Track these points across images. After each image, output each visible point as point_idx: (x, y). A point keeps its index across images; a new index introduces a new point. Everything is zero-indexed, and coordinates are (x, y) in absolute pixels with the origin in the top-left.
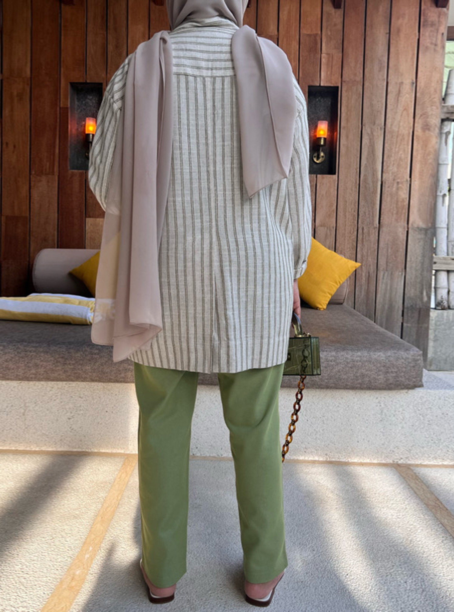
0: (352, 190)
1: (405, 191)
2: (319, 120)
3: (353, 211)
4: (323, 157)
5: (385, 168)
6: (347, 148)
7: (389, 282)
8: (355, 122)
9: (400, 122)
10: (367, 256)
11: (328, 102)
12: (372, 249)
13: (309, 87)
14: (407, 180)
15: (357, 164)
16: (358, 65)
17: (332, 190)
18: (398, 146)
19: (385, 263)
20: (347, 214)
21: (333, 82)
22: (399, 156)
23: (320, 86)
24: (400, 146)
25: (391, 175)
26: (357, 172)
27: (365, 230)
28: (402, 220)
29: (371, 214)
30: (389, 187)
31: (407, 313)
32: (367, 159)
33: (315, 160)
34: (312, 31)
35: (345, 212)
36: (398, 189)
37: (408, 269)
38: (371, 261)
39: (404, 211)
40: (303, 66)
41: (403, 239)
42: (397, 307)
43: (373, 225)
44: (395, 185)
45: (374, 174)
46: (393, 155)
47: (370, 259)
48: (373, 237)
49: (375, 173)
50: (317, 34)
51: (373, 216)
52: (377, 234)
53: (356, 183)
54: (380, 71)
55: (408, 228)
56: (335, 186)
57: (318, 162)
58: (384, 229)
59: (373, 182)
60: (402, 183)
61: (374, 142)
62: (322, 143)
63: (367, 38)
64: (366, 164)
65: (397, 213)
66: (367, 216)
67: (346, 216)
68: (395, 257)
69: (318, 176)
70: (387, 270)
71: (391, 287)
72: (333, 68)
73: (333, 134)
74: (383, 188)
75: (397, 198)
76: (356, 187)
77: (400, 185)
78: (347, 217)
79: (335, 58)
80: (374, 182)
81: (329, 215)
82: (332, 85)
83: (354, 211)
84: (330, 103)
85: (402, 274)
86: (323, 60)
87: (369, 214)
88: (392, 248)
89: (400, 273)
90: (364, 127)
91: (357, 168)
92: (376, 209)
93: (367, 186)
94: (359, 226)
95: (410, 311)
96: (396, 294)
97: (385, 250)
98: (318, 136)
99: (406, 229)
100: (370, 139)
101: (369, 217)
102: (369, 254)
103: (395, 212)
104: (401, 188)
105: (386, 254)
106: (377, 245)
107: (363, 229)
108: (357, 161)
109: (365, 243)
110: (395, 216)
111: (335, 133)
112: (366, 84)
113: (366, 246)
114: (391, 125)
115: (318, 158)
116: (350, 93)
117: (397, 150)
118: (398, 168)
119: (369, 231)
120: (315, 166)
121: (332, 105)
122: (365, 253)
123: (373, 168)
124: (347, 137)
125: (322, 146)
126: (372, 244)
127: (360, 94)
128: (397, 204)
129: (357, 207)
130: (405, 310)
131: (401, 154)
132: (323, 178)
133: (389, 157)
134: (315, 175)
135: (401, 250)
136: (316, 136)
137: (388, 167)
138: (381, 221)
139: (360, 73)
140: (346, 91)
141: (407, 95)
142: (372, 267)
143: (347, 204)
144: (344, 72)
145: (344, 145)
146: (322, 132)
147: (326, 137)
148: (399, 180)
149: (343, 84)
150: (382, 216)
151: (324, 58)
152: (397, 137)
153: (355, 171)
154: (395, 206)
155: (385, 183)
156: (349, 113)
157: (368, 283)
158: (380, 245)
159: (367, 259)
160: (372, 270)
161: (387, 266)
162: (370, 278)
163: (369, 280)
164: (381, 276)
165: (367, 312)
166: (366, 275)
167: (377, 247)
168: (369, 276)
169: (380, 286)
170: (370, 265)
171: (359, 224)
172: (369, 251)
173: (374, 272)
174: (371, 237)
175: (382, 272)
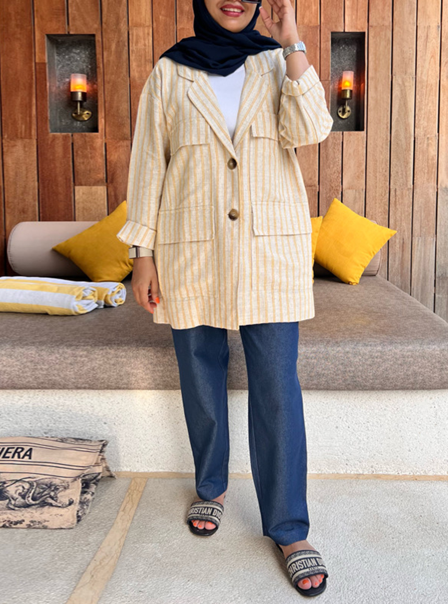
0: (382, 147)
1: (434, 148)
2: (343, 70)
3: (384, 171)
4: (349, 111)
5: (416, 122)
6: (376, 100)
7: (423, 249)
8: (385, 72)
9: (428, 70)
10: (401, 221)
11: (354, 50)
12: (406, 214)
13: (332, 33)
14: (436, 136)
15: (387, 119)
16: (387, 8)
17: (360, 148)
18: (427, 97)
19: (419, 227)
20: (378, 174)
21: (359, 27)
23: (344, 32)
24: (429, 97)
25: (422, 130)
26: (387, 128)
27: (398, 192)
28: (433, 180)
29: (404, 173)
30: (420, 144)
31: (439, 283)
32: (399, 112)
33: (340, 115)
35: (375, 171)
36: (428, 145)
37: (438, 234)
38: (406, 226)
39: (434, 170)
40: (325, 10)
41: (434, 202)
42: (430, 277)
43: (407, 186)
44: (426, 141)
45: (406, 130)
46: (423, 107)
47: (404, 224)
48: (408, 200)
49: (407, 128)
51: (406, 177)
52: (411, 196)
53: (387, 139)
54: (410, 14)
55: (437, 189)
56: (363, 144)
57: (344, 117)
58: (417, 190)
60: (431, 139)
61: (406, 93)
62: (348, 96)
64: (397, 119)
65: (428, 173)
66: (400, 176)
67: (376, 177)
68: (428, 221)
69: (345, 132)
70: (421, 236)
71: (425, 255)
72: (359, 12)
73: (360, 86)
74: (416, 144)
75: (428, 156)
76: (387, 145)
77: (430, 141)
78: (378, 179)
80: (407, 138)
81: (358, 177)
82: (358, 31)
83: (386, 171)
84: (355, 51)
85: (434, 240)
86: (347, 4)
87: (402, 174)
88: (424, 211)
89: (432, 239)
90: (394, 77)
91: (388, 123)
92: (410, 168)
93: (399, 142)
94: (391, 187)
95: (441, 281)
96: (428, 263)
97: (419, 213)
98: (343, 89)
100: (402, 90)
101: (402, 178)
102: (403, 218)
103: (426, 171)
104: (431, 144)
105: (420, 219)
106: (411, 208)
107: (395, 190)
108: (388, 116)
109: (398, 206)
110: (426, 175)
111: (362, 85)
112: (396, 29)
113: (400, 209)
114: (422, 74)
115: (344, 112)
116: (378, 40)
117: (426, 101)
118: (427, 122)
119: (402, 193)
120: (340, 122)
121: (357, 52)
122: (398, 218)
123: (405, 122)
124: (376, 88)
125: (348, 99)
126: (406, 206)
127: (389, 40)
128: (428, 163)
129: (388, 166)
130: (437, 279)
132: (350, 135)
133: (419, 110)
134: (341, 132)
135: (432, 213)
136: (341, 88)
137: (420, 120)
138: (415, 181)
139: (389, 17)
140: (374, 37)
141: (434, 40)
142: (406, 233)
143: (378, 164)
144: (370, 15)
145: (372, 98)
146: (347, 84)
147: (352, 89)
148: (428, 136)
149: (370, 29)
150: (415, 176)
152: (427, 87)
153: (385, 127)
154: (426, 164)
155: (417, 138)
156: (377, 62)
157: (403, 251)
158: (414, 208)
159: (401, 224)
160: (407, 236)
161: (421, 231)
162: (404, 246)
163: (403, 247)
164: (416, 243)
165: (402, 283)
166: (400, 242)
167: (411, 211)
168: (403, 243)
169: (415, 253)
170: (404, 231)
171: (391, 185)
172: (403, 215)
173: (409, 238)
174: (405, 199)
175: (417, 238)
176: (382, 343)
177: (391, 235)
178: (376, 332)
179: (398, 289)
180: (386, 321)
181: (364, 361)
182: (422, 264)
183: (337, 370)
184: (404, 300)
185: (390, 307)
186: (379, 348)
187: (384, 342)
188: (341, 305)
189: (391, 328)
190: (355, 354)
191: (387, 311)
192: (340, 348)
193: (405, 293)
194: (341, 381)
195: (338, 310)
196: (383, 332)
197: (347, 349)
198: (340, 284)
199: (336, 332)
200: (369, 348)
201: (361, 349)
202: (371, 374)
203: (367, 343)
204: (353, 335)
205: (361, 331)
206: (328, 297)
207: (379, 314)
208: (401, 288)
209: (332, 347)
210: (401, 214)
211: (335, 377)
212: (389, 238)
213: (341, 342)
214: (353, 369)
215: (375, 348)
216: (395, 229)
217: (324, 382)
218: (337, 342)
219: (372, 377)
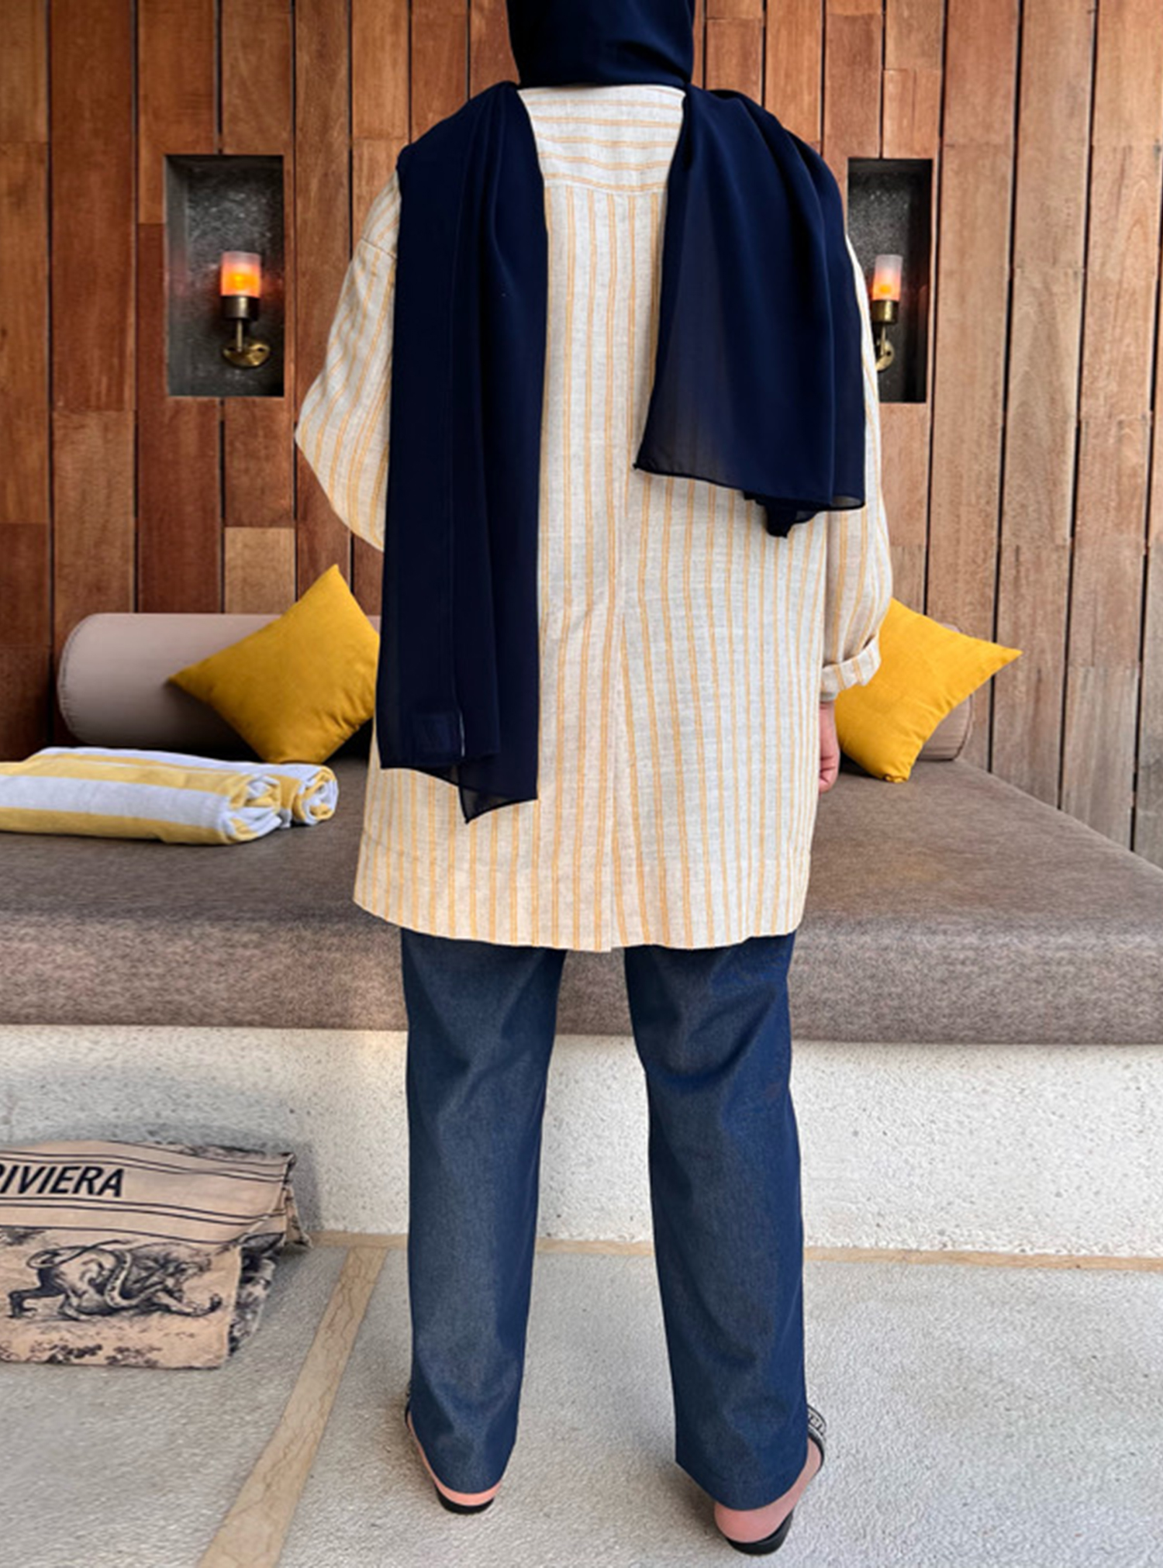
0: (983, 445)
1: (1139, 447)
2: (878, 253)
3: (984, 501)
5: (1085, 383)
6: (963, 329)
7: (1099, 697)
8: (989, 259)
9: (1124, 255)
10: (1033, 624)
11: (902, 203)
12: (1049, 608)
13: (851, 160)
14: (1144, 417)
15: (995, 372)
16: (999, 101)
17: (915, 445)
18: (1119, 323)
19: (1088, 643)
21: (918, 147)
22: (1124, 349)
23: (881, 158)
24: (1124, 321)
25: (1100, 402)
26: (995, 395)
27: (1026, 555)
28: (1133, 527)
29: (1045, 508)
30: (1097, 436)
31: (1148, 781)
32: (1031, 358)
34: (857, 8)
36: (1119, 440)
37: (1146, 661)
38: (1048, 638)
39: (1137, 502)
40: (834, 104)
41: (1136, 580)
42: (1119, 766)
43: (1052, 539)
44: (1114, 430)
45: (1053, 401)
46: (1106, 347)
47: (1042, 634)
48: (1053, 575)
49: (1058, 397)
50: (871, 16)
51: (1052, 517)
52: (1066, 566)
53: (995, 425)
54: (1070, 116)
55: (1147, 548)
56: (923, 434)
58: (1083, 552)
59: (1052, 422)
60: (1130, 424)
61: (1053, 312)
62: (888, 316)
63: (1027, 25)
64: (1023, 375)
65: (1118, 509)
66: (1033, 515)
67: (959, 517)
68: (1116, 628)
70: (1093, 665)
71: (1104, 711)
72: (917, 109)
73: (918, 290)
74: (1083, 437)
75: (1119, 466)
76: (993, 437)
77: (1126, 431)
78: (965, 519)
79: (923, 81)
80: (1055, 423)
81: (908, 513)
82: (913, 157)
83: (989, 503)
84: (906, 206)
85: (1133, 676)
86: (889, 88)
87: (1038, 511)
88: (1105, 604)
89: (1128, 672)
90: (1018, 271)
91: (996, 383)
92: (1064, 498)
93: (1031, 431)
94: (1004, 543)
95: (1153, 776)
96: (1117, 731)
97: (1089, 608)
99: (1143, 552)
100: (1040, 304)
101: (1039, 519)
102: (1039, 619)
103: (1113, 504)
104: (1130, 437)
105: (1091, 621)
106: (1066, 594)
107: (1018, 550)
108: (996, 365)
109: (1023, 590)
110: (1112, 513)
111: (923, 289)
112: (1025, 152)
113: (1030, 598)
114: (1103, 264)
116: (970, 178)
117: (1118, 331)
118: (1119, 384)
119: (1039, 557)
121: (912, 210)
122: (1025, 619)
123: (1050, 384)
124: (962, 298)
126: (1050, 591)
127: (1004, 178)
128: (1118, 483)
129: (998, 491)
130: (1141, 773)
131: (1128, 346)
132: (891, 412)
133: (1094, 353)
135: (1131, 608)
137: (1094, 379)
138: (1077, 529)
139: (1004, 122)
140: (957, 173)
141: (1143, 182)
142: (1049, 657)
143: (965, 484)
144: (947, 118)
145: (949, 321)
147: (897, 299)
148: (1121, 417)
149: (947, 153)
150: (1080, 516)
151: (891, 80)
152: (1118, 298)
153: (990, 394)
154: (1114, 487)
155: (1087, 423)
156: (966, 233)
157: (1037, 700)
158: (1074, 596)
159: (1032, 633)
160: (1050, 664)
161: (1094, 651)
162: (1042, 688)
163: (1037, 690)
164: (1080, 682)
165: (1033, 780)
166: (1028, 678)
167: (1065, 602)
168: (1039, 680)
169: (1076, 707)
170: (1042, 651)
171: (1004, 537)
172: (1041, 612)
173: (1056, 668)
174: (1046, 573)
175: (1081, 671)
176: (980, 927)
177: (1004, 661)
178: (961, 899)
179: (1021, 793)
180: (990, 872)
181: (926, 971)
182: (1096, 735)
183: (860, 992)
184: (1045, 822)
185: (1001, 839)
186: (972, 939)
187: (985, 924)
188: (867, 833)
189: (1008, 892)
190: (906, 953)
191: (994, 849)
192: (867, 938)
193: (1044, 805)
194: (869, 1020)
195: (860, 844)
196: (982, 899)
197: (886, 941)
198: (863, 780)
199: (858, 899)
200: (940, 939)
201: (920, 939)
202: (944, 1004)
203: (933, 926)
204: (900, 907)
205: (917, 897)
206: (833, 812)
207: (969, 856)
208: (1031, 792)
209: (847, 934)
210: (1034, 608)
211: (854, 1009)
212: (999, 666)
213: (870, 921)
214: (899, 990)
215: (958, 939)
216: (1014, 646)
217: (825, 1022)
218: (859, 923)
219: (947, 1011)
